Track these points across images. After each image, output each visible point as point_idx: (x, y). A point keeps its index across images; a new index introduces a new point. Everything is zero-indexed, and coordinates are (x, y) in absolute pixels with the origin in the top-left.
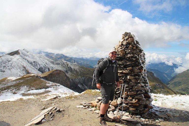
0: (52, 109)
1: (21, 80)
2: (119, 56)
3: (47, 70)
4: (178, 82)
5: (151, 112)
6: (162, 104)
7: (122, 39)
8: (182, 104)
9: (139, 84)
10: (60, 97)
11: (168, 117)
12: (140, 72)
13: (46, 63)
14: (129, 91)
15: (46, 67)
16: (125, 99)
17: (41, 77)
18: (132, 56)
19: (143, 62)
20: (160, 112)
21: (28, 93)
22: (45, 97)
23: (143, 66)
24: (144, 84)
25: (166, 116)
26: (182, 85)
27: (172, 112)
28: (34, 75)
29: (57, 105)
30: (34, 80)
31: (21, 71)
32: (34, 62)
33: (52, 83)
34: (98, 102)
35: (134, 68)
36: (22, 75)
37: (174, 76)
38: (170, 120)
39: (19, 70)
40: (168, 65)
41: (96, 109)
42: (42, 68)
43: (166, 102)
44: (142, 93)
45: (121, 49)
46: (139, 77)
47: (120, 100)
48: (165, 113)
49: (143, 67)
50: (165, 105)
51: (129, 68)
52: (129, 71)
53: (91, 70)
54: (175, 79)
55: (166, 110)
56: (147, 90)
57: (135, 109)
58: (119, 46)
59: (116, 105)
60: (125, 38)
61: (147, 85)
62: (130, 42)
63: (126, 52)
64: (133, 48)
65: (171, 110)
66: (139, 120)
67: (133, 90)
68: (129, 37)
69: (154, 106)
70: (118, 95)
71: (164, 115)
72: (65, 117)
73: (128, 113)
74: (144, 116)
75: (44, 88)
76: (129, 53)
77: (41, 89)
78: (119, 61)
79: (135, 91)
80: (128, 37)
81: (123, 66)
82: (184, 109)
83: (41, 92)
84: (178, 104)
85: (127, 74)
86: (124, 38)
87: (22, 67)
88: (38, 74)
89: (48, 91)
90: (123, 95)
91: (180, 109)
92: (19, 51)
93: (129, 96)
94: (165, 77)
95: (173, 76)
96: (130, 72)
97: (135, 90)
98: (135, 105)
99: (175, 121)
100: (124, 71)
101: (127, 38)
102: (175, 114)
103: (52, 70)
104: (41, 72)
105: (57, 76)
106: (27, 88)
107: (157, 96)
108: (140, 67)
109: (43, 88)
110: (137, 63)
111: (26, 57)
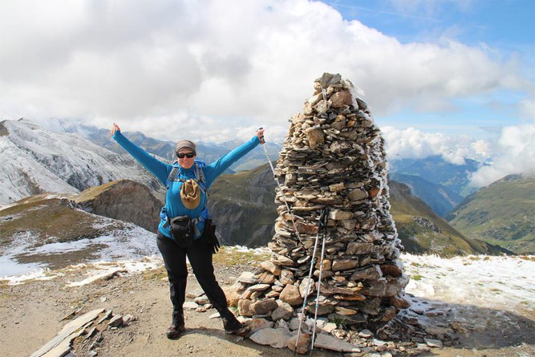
0: (97, 317)
1: (15, 213)
2: (306, 148)
3: (96, 180)
4: (480, 212)
5: (405, 318)
6: (436, 289)
7: (316, 94)
8: (495, 290)
9: (368, 233)
10: (126, 272)
11: (455, 332)
12: (370, 198)
13: (92, 161)
14: (335, 257)
15: (90, 171)
16: (322, 280)
17: (77, 202)
18: (346, 147)
19: (378, 165)
20: (431, 315)
21: (36, 253)
22: (80, 275)
23: (379, 179)
24: (383, 235)
25: (448, 331)
26: (492, 221)
27: (466, 317)
28: (55, 199)
29: (115, 302)
30: (56, 213)
31: (13, 187)
32: (55, 157)
33: (111, 219)
34: (240, 291)
35: (352, 185)
36: (18, 199)
37: (469, 194)
38: (460, 343)
39: (8, 182)
40: (451, 164)
41: (236, 312)
42: (79, 177)
43: (447, 284)
44: (376, 263)
45: (311, 125)
46: (365, 212)
47: (310, 286)
48: (445, 321)
49: (379, 182)
50: (444, 292)
51: (337, 185)
52: (336, 194)
53: (227, 181)
54: (470, 203)
55: (449, 309)
56: (391, 253)
57: (355, 312)
58: (305, 117)
59: (297, 299)
60: (324, 93)
61: (390, 237)
62: (339, 104)
63: (326, 135)
64: (347, 123)
65: (463, 311)
66: (367, 346)
67: (348, 253)
68: (334, 88)
69: (412, 296)
70: (304, 268)
71: (442, 326)
72: (136, 345)
73: (335, 324)
74: (381, 332)
75: (87, 237)
76: (334, 140)
77: (76, 239)
78: (304, 165)
79: (353, 257)
80: (332, 89)
81: (316, 180)
82: (502, 304)
83: (76, 250)
84: (483, 288)
85: (329, 205)
86: (319, 91)
87: (16, 173)
88: (66, 195)
89: (99, 245)
90: (316, 269)
91: (488, 306)
92: (6, 125)
93: (338, 273)
94: (442, 197)
95: (465, 196)
96: (338, 197)
97: (354, 255)
98: (354, 299)
99: (474, 346)
100: (319, 196)
101: (328, 91)
102: (473, 321)
103: (110, 181)
104: (77, 188)
105: (124, 200)
106: (33, 237)
107: (422, 264)
108: (371, 183)
109: (82, 238)
110: (360, 170)
111: (29, 144)
